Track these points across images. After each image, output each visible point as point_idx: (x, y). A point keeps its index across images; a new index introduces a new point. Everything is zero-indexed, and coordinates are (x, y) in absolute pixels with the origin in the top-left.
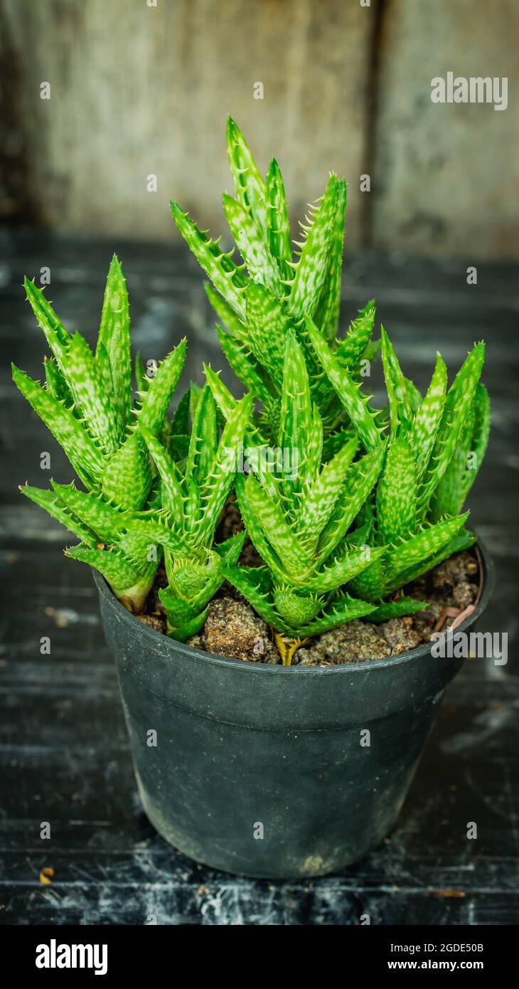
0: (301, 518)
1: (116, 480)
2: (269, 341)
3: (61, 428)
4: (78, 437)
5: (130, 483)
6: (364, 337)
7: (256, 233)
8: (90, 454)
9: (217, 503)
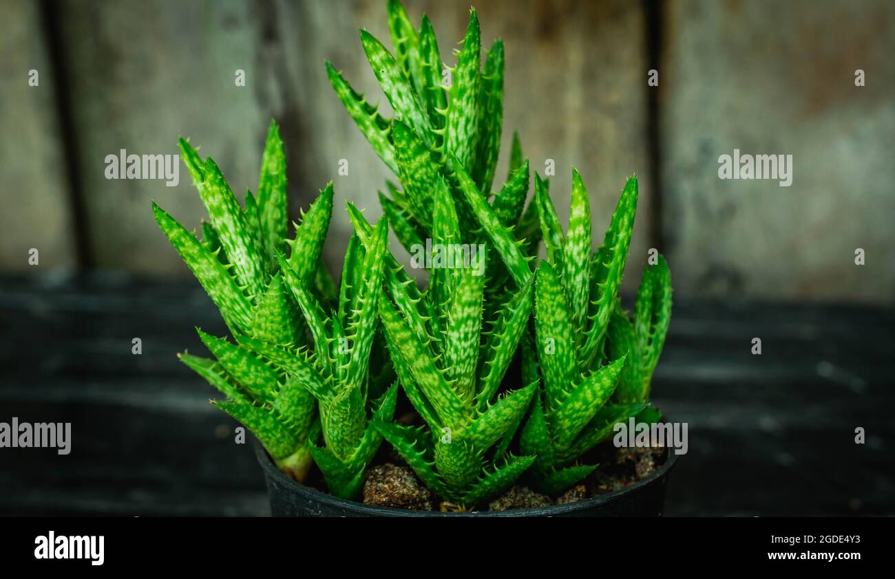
0: (447, 355)
1: (264, 328)
2: (422, 192)
3: (207, 273)
4: (225, 284)
5: (278, 331)
6: (520, 186)
7: (398, 73)
8: (240, 306)
9: (362, 343)
